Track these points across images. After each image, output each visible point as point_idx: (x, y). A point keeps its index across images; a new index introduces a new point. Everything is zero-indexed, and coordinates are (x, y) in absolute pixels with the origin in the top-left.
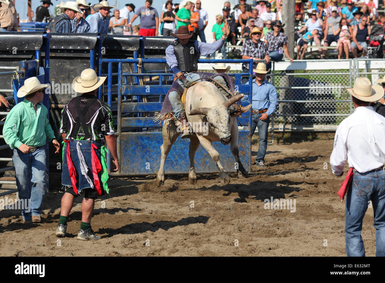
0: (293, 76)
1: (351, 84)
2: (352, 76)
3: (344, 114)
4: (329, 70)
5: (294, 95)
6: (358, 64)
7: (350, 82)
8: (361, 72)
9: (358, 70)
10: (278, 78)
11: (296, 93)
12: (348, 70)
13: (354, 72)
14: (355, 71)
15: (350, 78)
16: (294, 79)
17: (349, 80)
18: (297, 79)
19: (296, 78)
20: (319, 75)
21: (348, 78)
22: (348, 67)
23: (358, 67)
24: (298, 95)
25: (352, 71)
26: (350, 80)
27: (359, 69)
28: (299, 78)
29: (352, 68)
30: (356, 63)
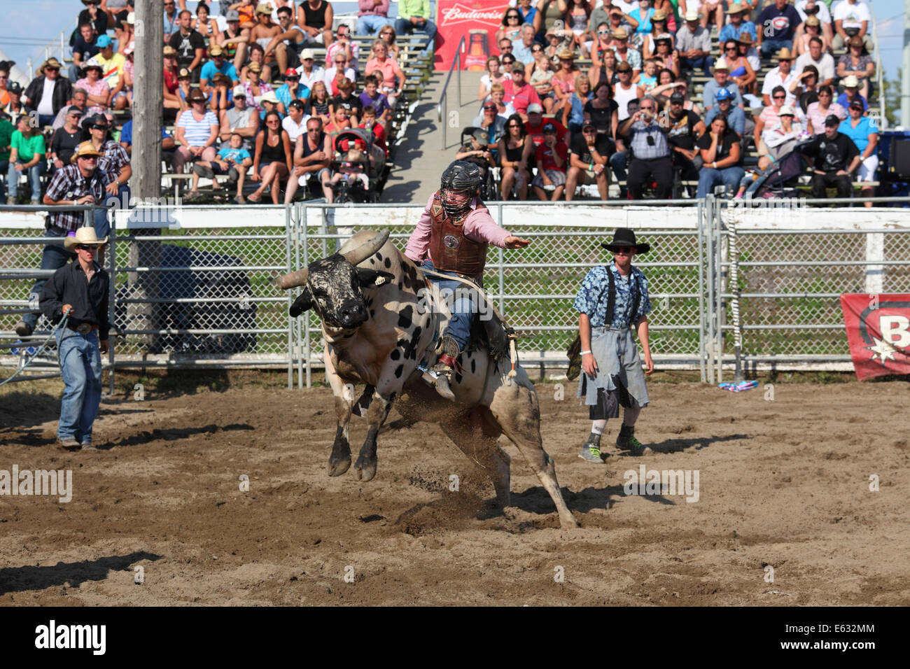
0: (159, 241)
1: (289, 260)
2: (292, 243)
3: (274, 328)
4: (242, 229)
5: (161, 286)
6: (306, 216)
7: (288, 256)
8: (311, 233)
9: (305, 229)
10: (123, 246)
11: (165, 281)
12: (283, 229)
13: (296, 234)
14: (300, 230)
15: (287, 247)
16: (160, 250)
17: (285, 252)
18: (169, 250)
19: (165, 246)
20: (217, 240)
21: (282, 247)
22: (283, 223)
23: (306, 222)
24: (169, 286)
25: (291, 230)
26: (288, 251)
27: (309, 228)
28: (173, 246)
29: (292, 224)
30: (302, 212)
